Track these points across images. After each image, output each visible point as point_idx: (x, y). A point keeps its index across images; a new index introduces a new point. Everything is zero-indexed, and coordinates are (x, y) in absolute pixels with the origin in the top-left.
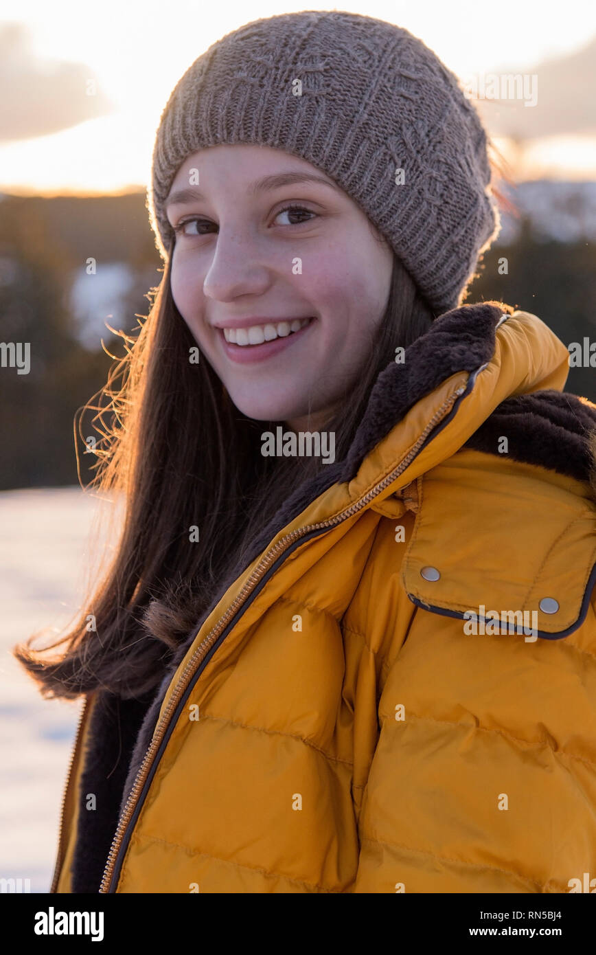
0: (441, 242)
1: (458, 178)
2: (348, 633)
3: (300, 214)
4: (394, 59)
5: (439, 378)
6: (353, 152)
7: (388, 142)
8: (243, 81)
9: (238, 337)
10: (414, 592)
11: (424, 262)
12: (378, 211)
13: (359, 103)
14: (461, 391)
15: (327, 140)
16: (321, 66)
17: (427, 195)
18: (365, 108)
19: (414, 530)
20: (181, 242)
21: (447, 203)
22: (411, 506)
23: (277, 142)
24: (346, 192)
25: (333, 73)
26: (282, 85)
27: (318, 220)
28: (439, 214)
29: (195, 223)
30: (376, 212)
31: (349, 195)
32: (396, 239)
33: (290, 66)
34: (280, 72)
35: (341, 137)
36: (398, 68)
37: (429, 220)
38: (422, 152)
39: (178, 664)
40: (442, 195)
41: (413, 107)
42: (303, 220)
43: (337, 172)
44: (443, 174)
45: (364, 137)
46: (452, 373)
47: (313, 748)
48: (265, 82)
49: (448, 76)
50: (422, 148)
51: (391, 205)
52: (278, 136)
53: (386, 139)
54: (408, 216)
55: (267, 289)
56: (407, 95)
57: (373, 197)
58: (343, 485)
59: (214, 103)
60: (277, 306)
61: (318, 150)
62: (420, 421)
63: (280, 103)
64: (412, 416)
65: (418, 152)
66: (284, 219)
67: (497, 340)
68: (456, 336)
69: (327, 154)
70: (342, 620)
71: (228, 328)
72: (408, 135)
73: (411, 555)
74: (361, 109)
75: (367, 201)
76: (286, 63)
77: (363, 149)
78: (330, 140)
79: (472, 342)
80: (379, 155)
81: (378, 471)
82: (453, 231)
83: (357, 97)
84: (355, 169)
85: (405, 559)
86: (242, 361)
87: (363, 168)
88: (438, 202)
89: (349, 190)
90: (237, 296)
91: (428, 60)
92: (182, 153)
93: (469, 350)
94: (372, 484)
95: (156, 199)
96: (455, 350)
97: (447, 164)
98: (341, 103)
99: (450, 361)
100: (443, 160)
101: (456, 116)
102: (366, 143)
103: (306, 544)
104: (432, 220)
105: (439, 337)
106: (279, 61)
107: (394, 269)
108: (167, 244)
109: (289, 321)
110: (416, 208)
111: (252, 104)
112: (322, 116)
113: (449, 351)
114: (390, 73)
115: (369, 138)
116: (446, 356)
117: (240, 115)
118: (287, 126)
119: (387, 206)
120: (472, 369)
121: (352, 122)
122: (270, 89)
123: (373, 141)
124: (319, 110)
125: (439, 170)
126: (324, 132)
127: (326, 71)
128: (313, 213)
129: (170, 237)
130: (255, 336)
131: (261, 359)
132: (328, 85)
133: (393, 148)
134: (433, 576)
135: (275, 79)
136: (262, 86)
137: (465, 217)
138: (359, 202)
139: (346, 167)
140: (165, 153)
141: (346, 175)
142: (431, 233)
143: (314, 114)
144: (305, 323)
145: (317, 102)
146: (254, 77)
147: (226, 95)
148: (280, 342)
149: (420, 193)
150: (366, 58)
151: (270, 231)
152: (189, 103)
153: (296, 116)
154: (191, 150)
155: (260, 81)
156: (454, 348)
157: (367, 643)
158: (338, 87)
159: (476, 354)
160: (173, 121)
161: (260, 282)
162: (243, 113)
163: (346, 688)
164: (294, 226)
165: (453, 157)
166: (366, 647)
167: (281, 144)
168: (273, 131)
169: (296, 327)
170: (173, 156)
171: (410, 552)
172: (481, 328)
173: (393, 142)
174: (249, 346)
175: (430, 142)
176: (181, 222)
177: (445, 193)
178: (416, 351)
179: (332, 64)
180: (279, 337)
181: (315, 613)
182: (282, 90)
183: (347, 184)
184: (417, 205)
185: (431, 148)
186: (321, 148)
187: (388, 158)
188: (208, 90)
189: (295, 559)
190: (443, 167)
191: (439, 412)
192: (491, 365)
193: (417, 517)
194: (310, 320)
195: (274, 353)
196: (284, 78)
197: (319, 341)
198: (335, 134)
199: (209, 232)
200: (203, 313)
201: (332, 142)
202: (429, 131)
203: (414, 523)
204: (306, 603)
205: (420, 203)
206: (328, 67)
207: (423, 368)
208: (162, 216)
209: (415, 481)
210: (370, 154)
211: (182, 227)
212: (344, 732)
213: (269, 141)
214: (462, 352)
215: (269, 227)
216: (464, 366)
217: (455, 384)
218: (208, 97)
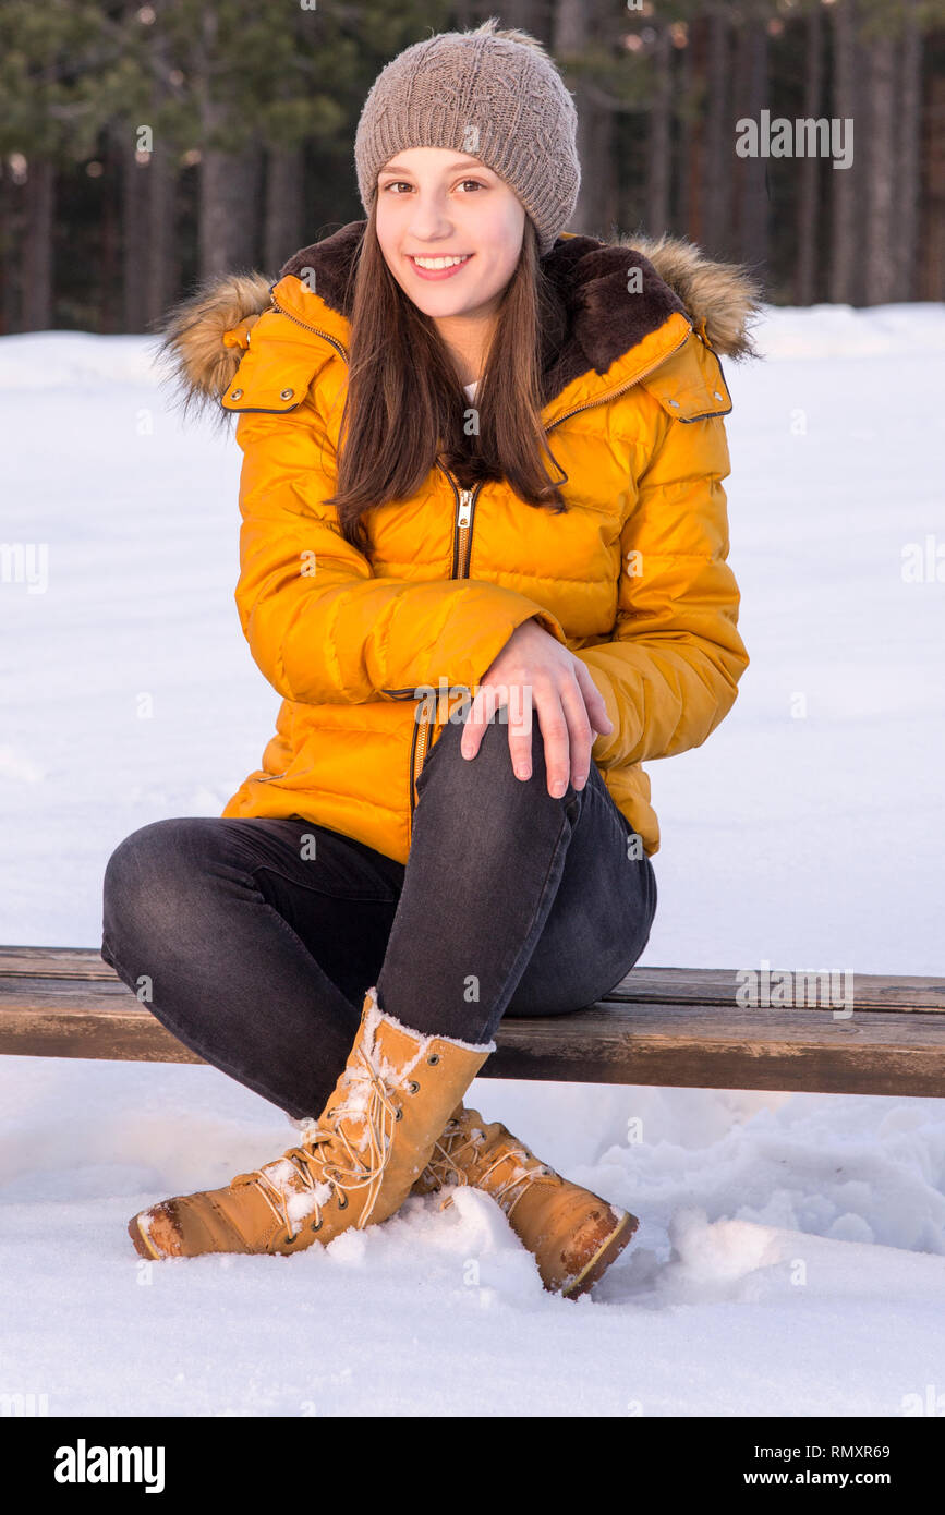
0: (558, 205)
1: (567, 163)
3: (473, 185)
4: (528, 84)
7: (529, 145)
8: (439, 104)
9: (428, 263)
13: (511, 121)
15: (493, 148)
16: (488, 97)
17: (551, 178)
18: (515, 124)
21: (561, 180)
25: (495, 101)
26: (465, 108)
27: (484, 190)
28: (556, 188)
29: (397, 185)
30: (520, 192)
32: (530, 208)
33: (469, 97)
34: (463, 100)
35: (502, 146)
36: (530, 92)
40: (558, 176)
41: (542, 117)
42: (474, 190)
43: (499, 168)
44: (559, 161)
45: (515, 145)
48: (454, 106)
50: (548, 146)
53: (527, 143)
54: (539, 193)
55: (448, 235)
56: (537, 111)
60: (453, 246)
63: (465, 122)
65: (545, 149)
66: (462, 188)
69: (493, 157)
71: (419, 256)
72: (539, 138)
74: (513, 125)
76: (466, 93)
80: (523, 153)
88: (557, 181)
90: (434, 239)
102: (516, 148)
104: (552, 194)
106: (462, 91)
107: (525, 226)
109: (461, 256)
115: (518, 145)
119: (528, 187)
121: (507, 134)
122: (457, 112)
123: (520, 146)
127: (491, 100)
128: (480, 185)
130: (439, 264)
131: (442, 278)
133: (532, 150)
135: (461, 105)
136: (452, 110)
139: (505, 165)
141: (503, 171)
142: (551, 202)
144: (470, 257)
146: (446, 102)
147: (429, 113)
148: (454, 269)
150: (513, 86)
151: (453, 195)
152: (402, 116)
154: (404, 148)
155: (450, 104)
161: (445, 231)
164: (467, 193)
169: (463, 259)
173: (532, 144)
174: (434, 270)
176: (388, 184)
180: (453, 265)
183: (505, 176)
186: (490, 155)
188: (415, 108)
190: (560, 158)
194: (472, 255)
195: (450, 275)
196: (466, 105)
197: (476, 268)
198: (498, 145)
199: (406, 191)
200: (399, 246)
206: (491, 97)
210: (519, 154)
211: (387, 188)
213: (458, 148)
215: (452, 193)
218: (416, 114)
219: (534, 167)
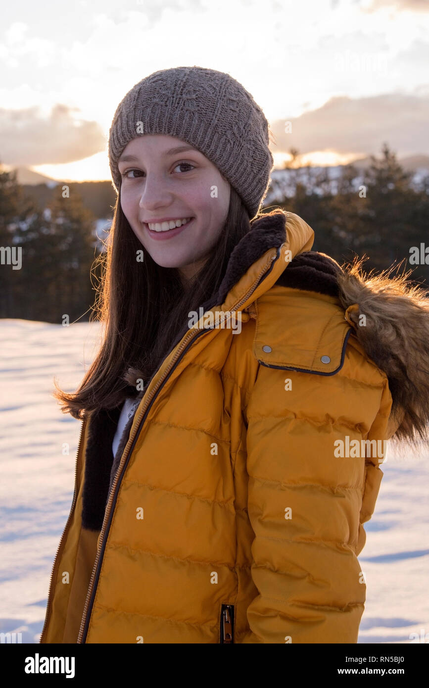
0: (254, 178)
1: (259, 147)
2: (225, 379)
3: (186, 167)
4: (225, 91)
5: (262, 252)
6: (211, 139)
7: (227, 133)
8: (157, 104)
9: (157, 227)
10: (261, 359)
11: (246, 189)
12: (224, 167)
13: (213, 115)
14: (274, 258)
15: (199, 133)
16: (194, 96)
17: (246, 157)
18: (216, 117)
19: (256, 328)
20: (125, 182)
21: (255, 159)
22: (253, 316)
23: (175, 134)
24: (208, 158)
25: (200, 100)
26: (176, 105)
27: (196, 170)
28: (252, 165)
29: (133, 172)
30: (222, 168)
31: (210, 160)
32: (233, 180)
33: (179, 96)
34: (175, 99)
35: (206, 132)
36: (228, 96)
37: (248, 169)
38: (242, 136)
39: (142, 398)
40: (252, 156)
41: (237, 115)
42: (188, 170)
43: (204, 149)
44: (252, 146)
45: (216, 132)
46: (268, 249)
47: (210, 435)
48: (168, 103)
49: (249, 96)
50: (242, 135)
51: (230, 164)
52: (175, 131)
53: (225, 132)
54: (238, 168)
55: (171, 203)
56: (233, 109)
57: (221, 161)
58: (219, 307)
59: (142, 114)
60: (177, 212)
61: (195, 138)
62: (255, 273)
63: (176, 115)
64: (251, 271)
65: (240, 137)
66: (178, 170)
67: (287, 231)
68: (267, 230)
69: (199, 140)
70: (221, 373)
71: (151, 223)
72: (235, 129)
73: (257, 341)
74: (214, 118)
75: (219, 163)
76: (177, 95)
77: (215, 138)
78: (201, 133)
79: (276, 233)
81: (236, 299)
82: (259, 172)
83: (211, 112)
84: (213, 147)
85: (254, 343)
86: (158, 239)
87: (217, 146)
88: (251, 160)
89: (210, 158)
90: (157, 208)
91: (239, 90)
92: (128, 139)
93: (275, 237)
94: (233, 305)
95: (112, 163)
96: (269, 237)
97: (254, 141)
98: (204, 114)
99: (267, 243)
100: (252, 139)
101: (255, 116)
102: (217, 135)
103: (202, 336)
104: (249, 169)
105: (259, 232)
106: (174, 93)
107: (231, 193)
108: (117, 184)
109: (181, 219)
110: (241, 164)
111: (162, 114)
112: (196, 121)
113: (266, 238)
114: (225, 99)
115: (218, 132)
116: (264, 241)
117: (156, 120)
118: (180, 126)
119: (228, 164)
120: (277, 246)
121: (210, 124)
122: (170, 107)
123: (220, 133)
124: (194, 118)
125: (250, 144)
126: (198, 129)
127: (196, 98)
128: (193, 166)
129: (119, 180)
130: (165, 227)
131: (168, 238)
132: (198, 106)
133: (229, 136)
134: (267, 349)
135: (172, 102)
136: (166, 106)
137: (264, 165)
138: (215, 163)
139: (209, 146)
140: (118, 140)
141: (208, 151)
142: (249, 175)
143: (192, 120)
144: (189, 220)
145: (194, 114)
146: (162, 101)
147: (149, 110)
148: (177, 229)
149: (243, 156)
150: (214, 92)
151: (172, 175)
152: (129, 114)
153: (184, 121)
154: (132, 138)
155: (165, 103)
156: (268, 237)
157: (236, 382)
158: (203, 107)
159: (279, 239)
160: (121, 124)
161: (168, 200)
162: (158, 119)
163: (225, 406)
164: (183, 173)
165: (256, 137)
166: (236, 385)
167: (177, 135)
168: (173, 128)
169: (184, 222)
170: (123, 141)
171: (256, 339)
172: (278, 226)
173: (229, 133)
174: (162, 232)
175: (245, 131)
176: (126, 171)
177: (254, 155)
178: (248, 239)
179: (199, 95)
180: (176, 227)
181: (208, 370)
182: (176, 108)
183: (209, 155)
184: (242, 162)
185: (246, 134)
186: (196, 137)
187: (227, 141)
188: (139, 108)
189: (197, 344)
190: (252, 143)
191: (265, 268)
192: (285, 243)
193: (257, 322)
194: (191, 219)
195: (175, 235)
196: (177, 102)
197: (196, 228)
198: (202, 131)
199: (139, 176)
200: (137, 217)
201: (201, 134)
202: (245, 126)
203: (255, 324)
204: (203, 365)
205: (243, 161)
206: (197, 97)
207: (254, 247)
208: (115, 171)
209: (253, 303)
210: (219, 139)
211: (126, 174)
212: (225, 426)
213: (171, 133)
214: (272, 238)
215: (171, 173)
216: (274, 245)
217: (270, 255)
218: (139, 111)
219: (232, 149)
